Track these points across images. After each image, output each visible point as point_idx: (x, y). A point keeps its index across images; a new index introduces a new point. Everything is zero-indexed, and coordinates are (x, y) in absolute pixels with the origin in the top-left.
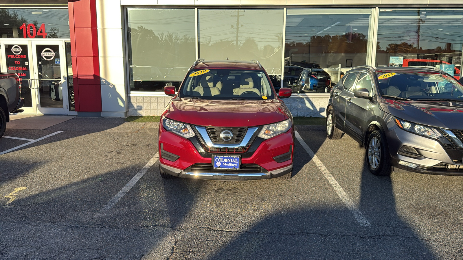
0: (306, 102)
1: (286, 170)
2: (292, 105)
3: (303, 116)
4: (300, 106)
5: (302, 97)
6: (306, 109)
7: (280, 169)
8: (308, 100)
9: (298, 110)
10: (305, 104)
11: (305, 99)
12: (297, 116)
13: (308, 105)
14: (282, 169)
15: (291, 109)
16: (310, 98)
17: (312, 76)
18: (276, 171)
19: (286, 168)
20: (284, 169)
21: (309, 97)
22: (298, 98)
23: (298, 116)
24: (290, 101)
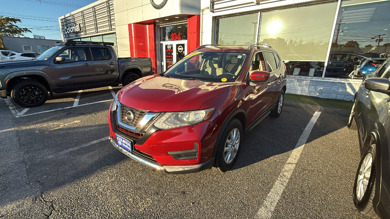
0: (348, 87)
1: (186, 169)
2: (332, 88)
3: (342, 99)
4: (341, 90)
5: (343, 82)
6: (346, 93)
7: (179, 166)
8: (350, 86)
9: (338, 94)
10: (346, 89)
11: (346, 84)
12: (335, 99)
13: (349, 90)
14: (181, 168)
15: (330, 92)
16: (352, 84)
17: (372, 65)
18: (172, 167)
19: (188, 168)
20: (184, 167)
21: (351, 82)
22: (339, 83)
23: (337, 99)
24: (331, 85)
